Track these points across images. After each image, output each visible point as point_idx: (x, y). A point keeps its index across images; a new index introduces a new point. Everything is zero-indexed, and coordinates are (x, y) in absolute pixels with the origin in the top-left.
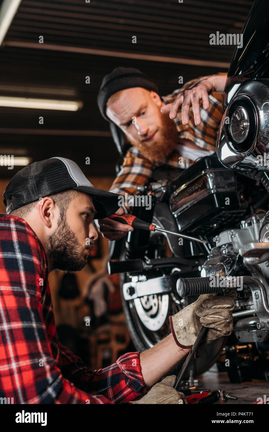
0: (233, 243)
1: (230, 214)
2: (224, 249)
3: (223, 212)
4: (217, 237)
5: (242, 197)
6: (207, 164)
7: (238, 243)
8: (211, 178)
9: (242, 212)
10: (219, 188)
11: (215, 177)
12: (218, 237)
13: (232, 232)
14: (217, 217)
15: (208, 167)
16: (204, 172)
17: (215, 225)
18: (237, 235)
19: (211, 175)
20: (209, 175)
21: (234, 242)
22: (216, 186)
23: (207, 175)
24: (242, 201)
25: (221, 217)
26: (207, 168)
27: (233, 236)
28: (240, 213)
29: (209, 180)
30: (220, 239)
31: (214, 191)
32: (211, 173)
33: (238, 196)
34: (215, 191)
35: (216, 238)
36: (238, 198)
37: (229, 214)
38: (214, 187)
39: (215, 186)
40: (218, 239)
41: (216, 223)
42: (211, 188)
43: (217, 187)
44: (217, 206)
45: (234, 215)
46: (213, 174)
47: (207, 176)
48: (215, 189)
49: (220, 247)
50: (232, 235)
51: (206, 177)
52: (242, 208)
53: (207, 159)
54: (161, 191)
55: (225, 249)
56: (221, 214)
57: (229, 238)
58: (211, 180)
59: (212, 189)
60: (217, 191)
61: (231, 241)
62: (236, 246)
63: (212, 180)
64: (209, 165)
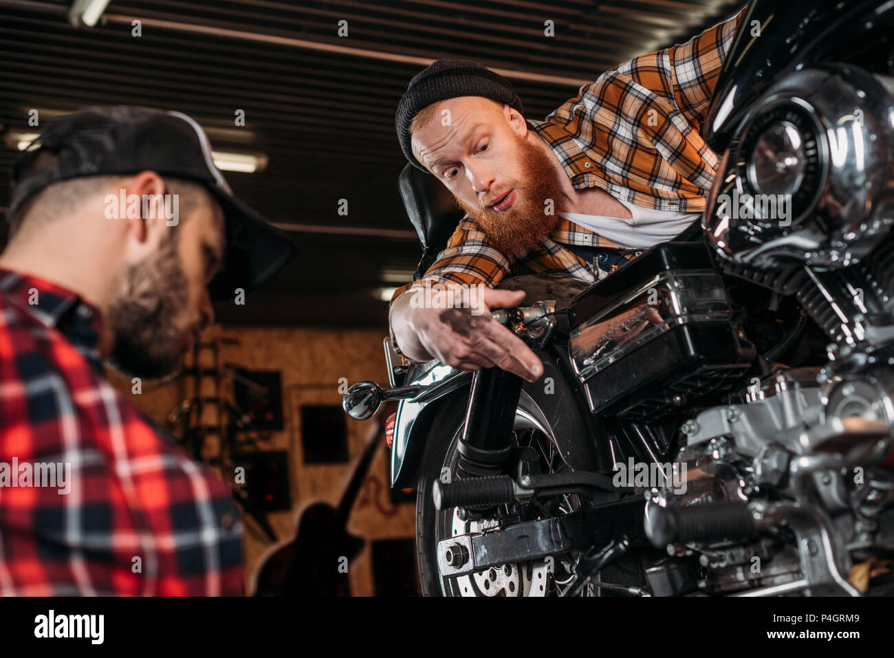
0: (735, 436)
1: (718, 371)
2: (715, 447)
3: (705, 366)
4: (689, 422)
5: (741, 335)
6: (666, 261)
7: (746, 434)
8: (678, 290)
9: (742, 369)
10: (696, 312)
11: (684, 288)
12: (693, 424)
13: (733, 411)
14: (686, 380)
15: (668, 267)
16: (660, 277)
17: (678, 398)
18: (743, 417)
19: (676, 284)
20: (673, 285)
21: (737, 433)
22: (688, 309)
23: (668, 285)
24: (743, 344)
25: (694, 379)
26: (666, 270)
27: (733, 420)
28: (736, 371)
29: (673, 295)
30: (699, 427)
31: (683, 320)
32: (676, 279)
33: (734, 332)
34: (686, 321)
35: (689, 425)
36: (735, 337)
37: (716, 373)
38: (683, 311)
39: (685, 309)
40: (693, 427)
41: (680, 395)
42: (678, 312)
43: (690, 312)
44: (692, 352)
45: (725, 376)
46: (680, 280)
47: (668, 288)
48: (685, 315)
49: (704, 444)
50: (733, 416)
51: (665, 289)
52: (744, 360)
53: (666, 249)
54: (542, 325)
55: (718, 449)
56: (698, 371)
57: (722, 424)
58: (676, 296)
59: (681, 315)
60: (690, 319)
61: (727, 430)
62: (742, 443)
63: (678, 296)
64: (670, 263)
